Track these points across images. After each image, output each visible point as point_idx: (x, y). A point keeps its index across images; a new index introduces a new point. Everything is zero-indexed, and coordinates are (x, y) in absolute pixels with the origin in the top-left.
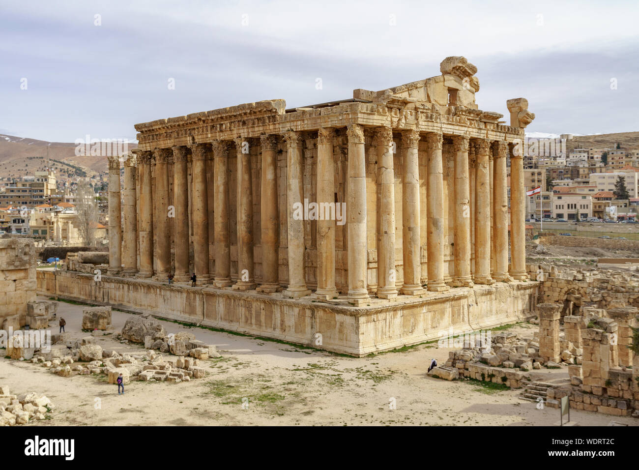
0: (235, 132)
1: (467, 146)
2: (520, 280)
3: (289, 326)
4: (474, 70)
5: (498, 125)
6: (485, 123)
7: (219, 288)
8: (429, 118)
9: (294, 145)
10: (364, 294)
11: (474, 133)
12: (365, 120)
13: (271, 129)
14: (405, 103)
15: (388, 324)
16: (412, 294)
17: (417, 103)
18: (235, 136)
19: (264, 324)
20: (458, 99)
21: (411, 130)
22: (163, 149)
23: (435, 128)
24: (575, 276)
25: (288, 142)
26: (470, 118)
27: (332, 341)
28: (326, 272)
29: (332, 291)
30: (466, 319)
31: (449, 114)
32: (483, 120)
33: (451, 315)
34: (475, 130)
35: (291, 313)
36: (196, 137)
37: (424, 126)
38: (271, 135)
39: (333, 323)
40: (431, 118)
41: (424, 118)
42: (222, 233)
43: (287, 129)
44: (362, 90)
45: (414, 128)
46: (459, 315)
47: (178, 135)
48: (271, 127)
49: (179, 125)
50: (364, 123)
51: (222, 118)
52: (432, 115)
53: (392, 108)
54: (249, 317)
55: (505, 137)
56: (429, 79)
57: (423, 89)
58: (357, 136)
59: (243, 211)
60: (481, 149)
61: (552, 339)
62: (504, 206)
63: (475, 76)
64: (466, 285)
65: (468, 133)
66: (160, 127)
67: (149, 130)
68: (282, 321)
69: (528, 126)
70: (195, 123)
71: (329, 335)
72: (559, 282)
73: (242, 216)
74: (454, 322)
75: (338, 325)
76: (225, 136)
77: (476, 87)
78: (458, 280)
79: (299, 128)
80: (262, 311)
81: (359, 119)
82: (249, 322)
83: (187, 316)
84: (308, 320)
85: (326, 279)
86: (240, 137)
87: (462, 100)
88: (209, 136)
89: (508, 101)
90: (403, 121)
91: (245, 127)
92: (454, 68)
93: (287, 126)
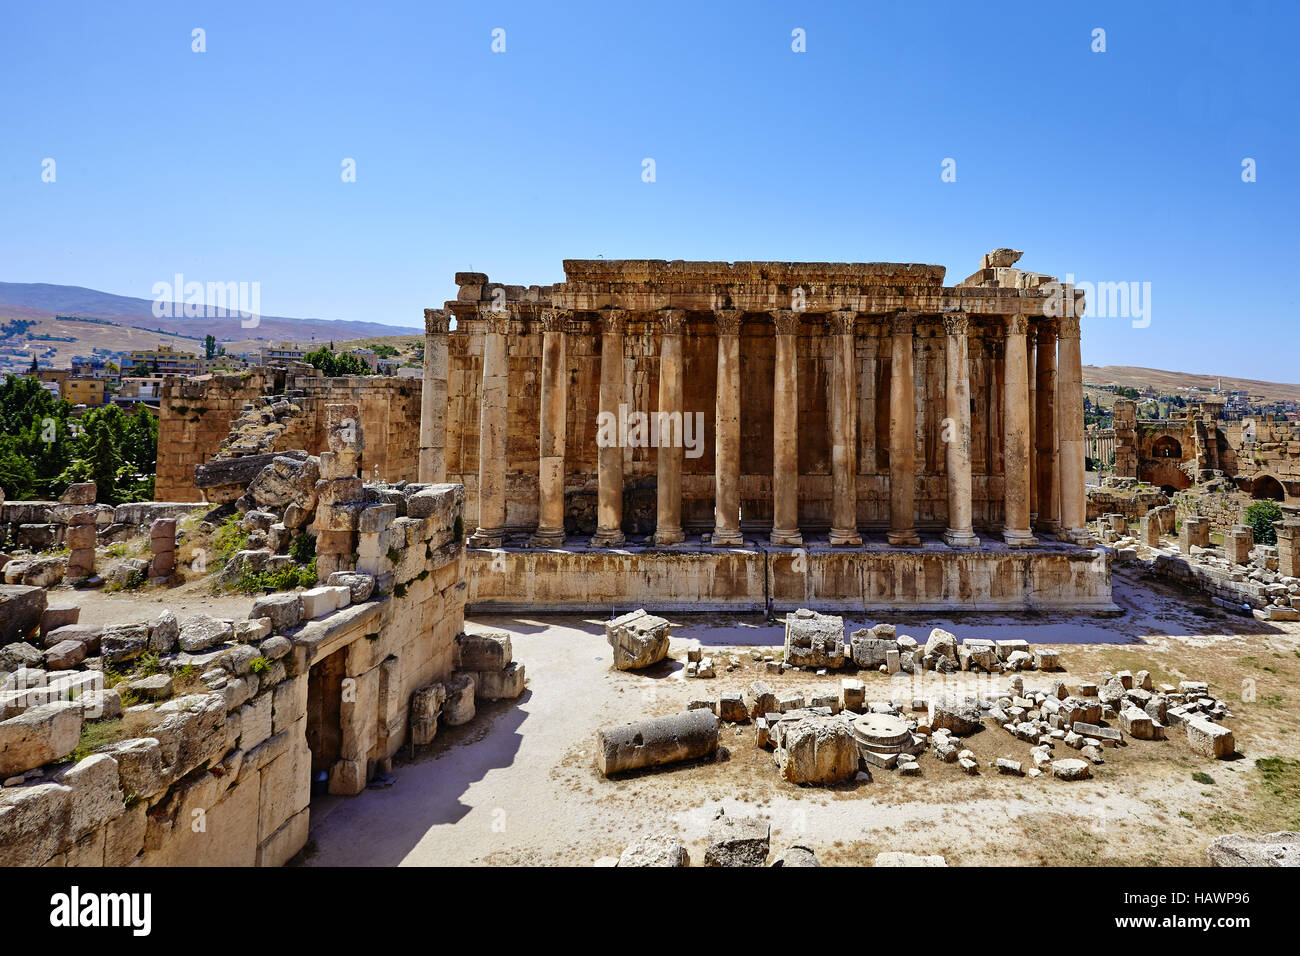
0: (838, 302)
3: (979, 589)
9: (965, 332)
18: (837, 307)
19: (924, 592)
27: (1064, 600)
35: (982, 568)
36: (734, 299)
39: (1065, 574)
43: (952, 308)
48: (922, 302)
51: (812, 275)
54: (888, 586)
68: (964, 585)
71: (1057, 591)
75: (1074, 576)
79: (978, 310)
80: (917, 573)
82: (888, 592)
83: (719, 600)
84: (1017, 576)
86: (848, 309)
93: (955, 304)
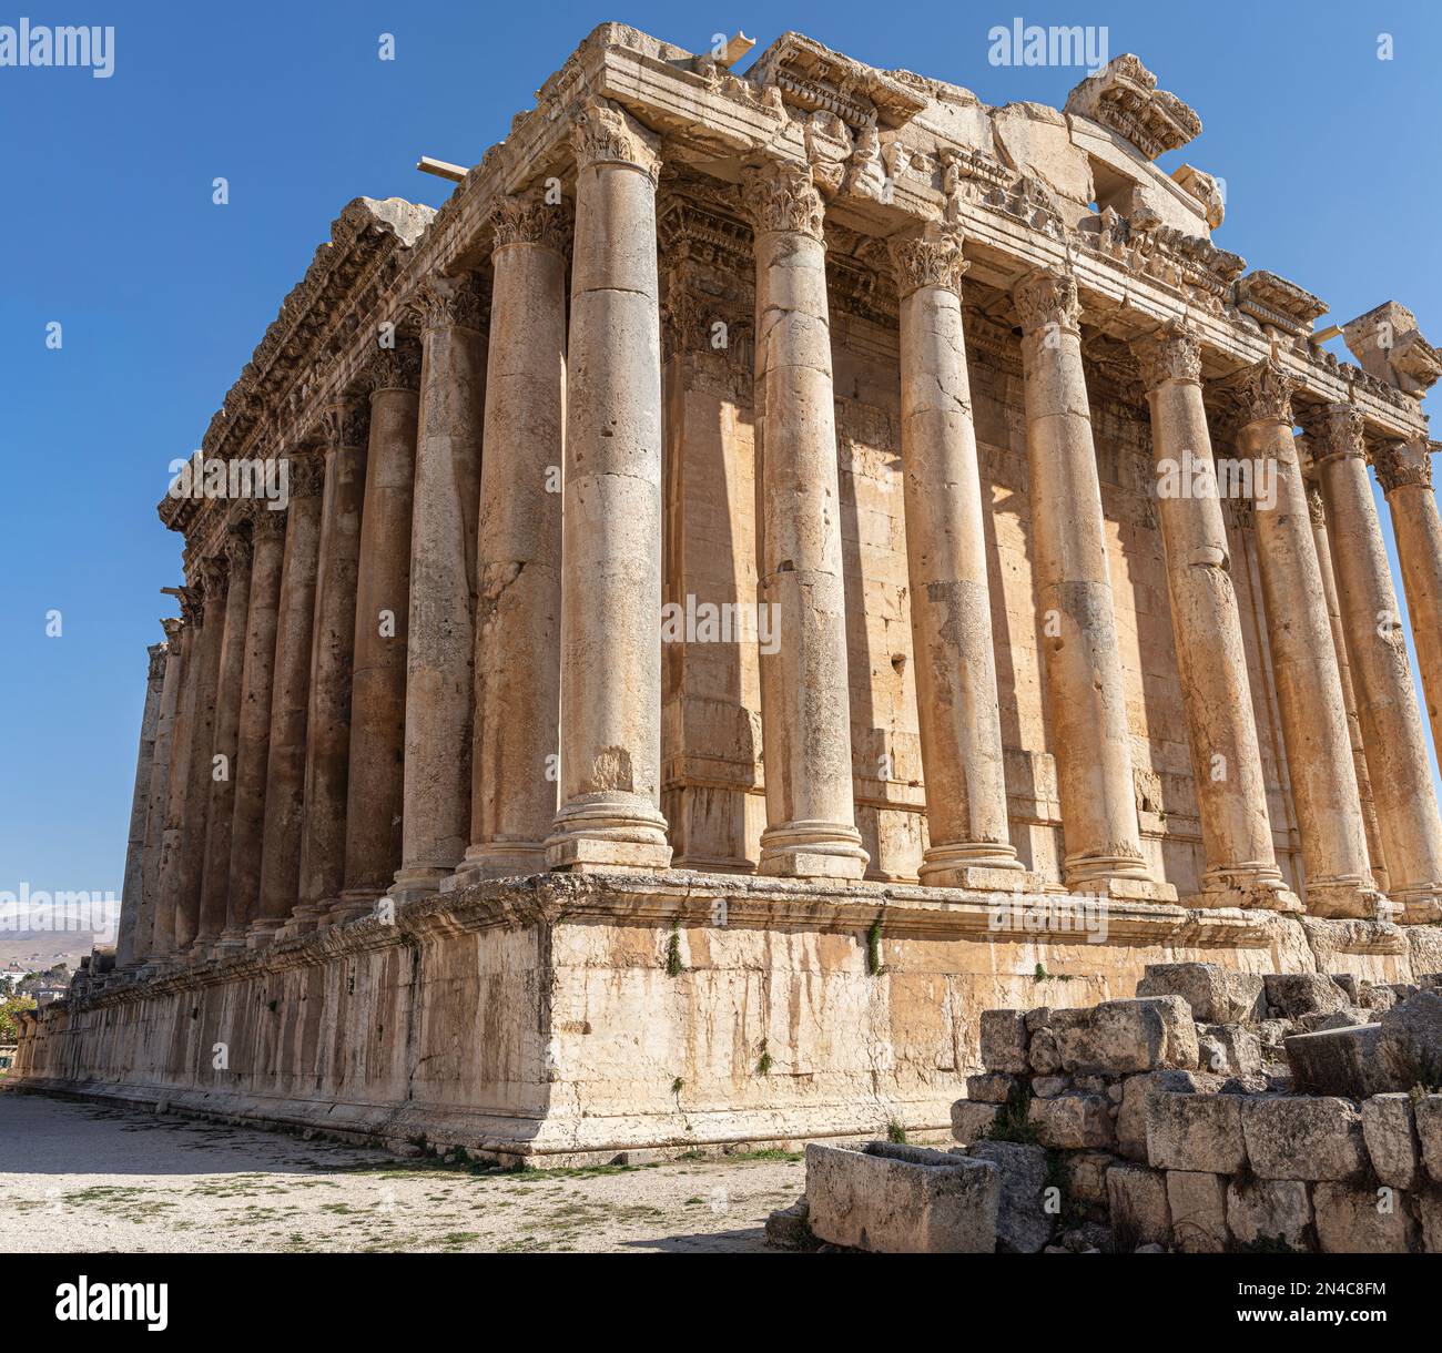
5: (1312, 345)
6: (1259, 317)
11: (1217, 331)
14: (874, 101)
15: (779, 996)
23: (1037, 251)
28: (498, 760)
31: (1097, 231)
32: (1248, 305)
34: (1220, 325)
37: (983, 224)
40: (1015, 207)
41: (978, 195)
45: (935, 215)
50: (646, 101)
52: (1017, 202)
55: (1351, 397)
57: (971, 111)
58: (608, 141)
64: (1267, 904)
65: (1192, 323)
78: (1223, 879)
85: (498, 793)
90: (875, 170)
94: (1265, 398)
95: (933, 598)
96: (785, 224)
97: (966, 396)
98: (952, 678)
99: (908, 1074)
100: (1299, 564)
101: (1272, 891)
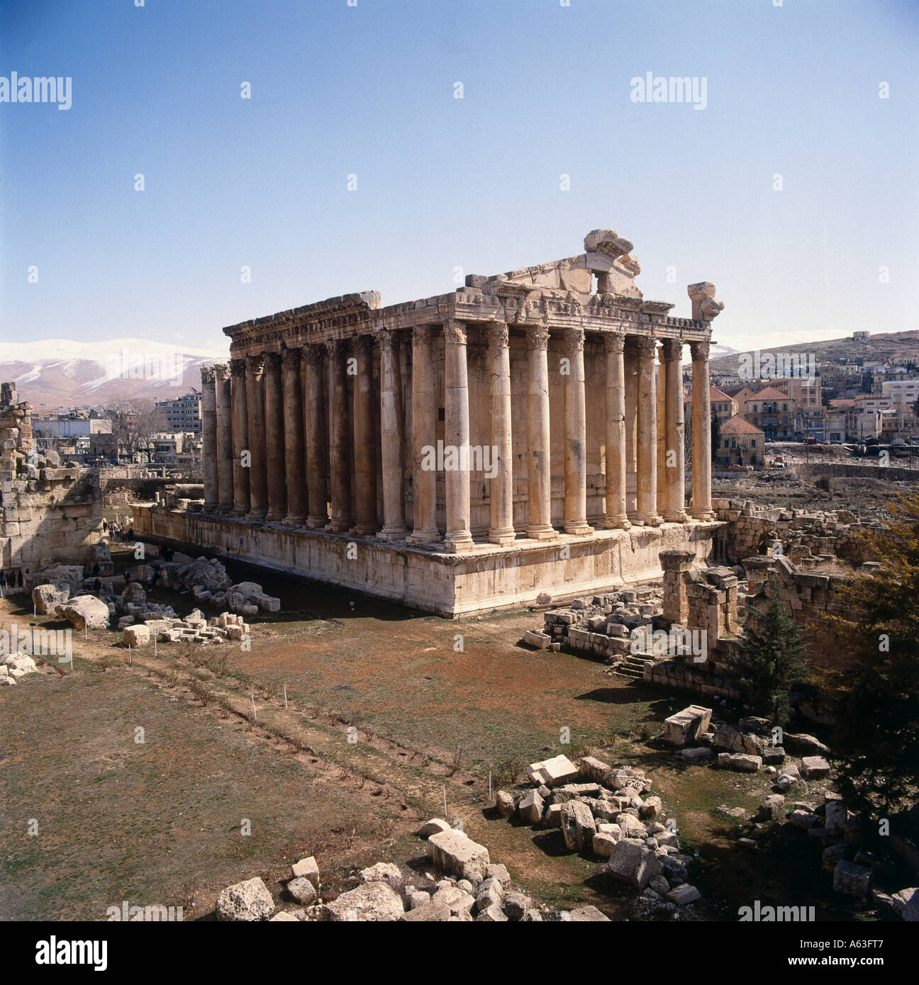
0: (326, 333)
1: (622, 345)
2: (701, 520)
4: (628, 246)
6: (650, 315)
7: (312, 529)
8: (562, 311)
9: (388, 348)
10: (466, 537)
11: (632, 329)
12: (465, 314)
13: (362, 328)
14: (525, 291)
15: (497, 575)
16: (536, 538)
17: (544, 290)
18: (326, 338)
20: (608, 284)
21: (536, 326)
22: (255, 357)
23: (572, 323)
24: (782, 515)
25: (381, 343)
26: (626, 309)
27: (425, 597)
28: (422, 508)
29: (431, 533)
30: (617, 569)
31: (594, 305)
32: (645, 311)
33: (593, 565)
34: (633, 325)
35: (384, 560)
36: (286, 341)
37: (554, 321)
38: (362, 337)
39: (427, 573)
40: (566, 309)
41: (554, 309)
42: (315, 460)
43: (379, 327)
44: (475, 276)
45: (541, 323)
46: (606, 564)
47: (268, 339)
48: (364, 326)
49: (267, 327)
50: (465, 318)
51: (310, 316)
52: (566, 307)
53: (506, 298)
55: (681, 334)
56: (564, 260)
57: (553, 272)
58: (455, 335)
59: (336, 433)
60: (644, 350)
61: (679, 596)
62: (680, 424)
63: (631, 254)
64: (619, 526)
65: (622, 328)
66: (248, 329)
67: (238, 334)
69: (715, 318)
70: (283, 323)
71: (422, 589)
72: (753, 522)
73: (334, 438)
74: (598, 574)
75: (431, 576)
76: (317, 339)
77: (634, 269)
78: (609, 519)
79: (393, 326)
81: (457, 313)
84: (401, 569)
85: (424, 517)
86: (331, 340)
87: (614, 285)
88: (300, 339)
89: (689, 286)
90: (524, 314)
91: (336, 327)
92: (599, 244)
93: (381, 324)
94: (647, 348)
95: (535, 455)
96: (498, 344)
97: (547, 389)
98: (539, 480)
99: (523, 589)
100: (650, 411)
101: (623, 523)
